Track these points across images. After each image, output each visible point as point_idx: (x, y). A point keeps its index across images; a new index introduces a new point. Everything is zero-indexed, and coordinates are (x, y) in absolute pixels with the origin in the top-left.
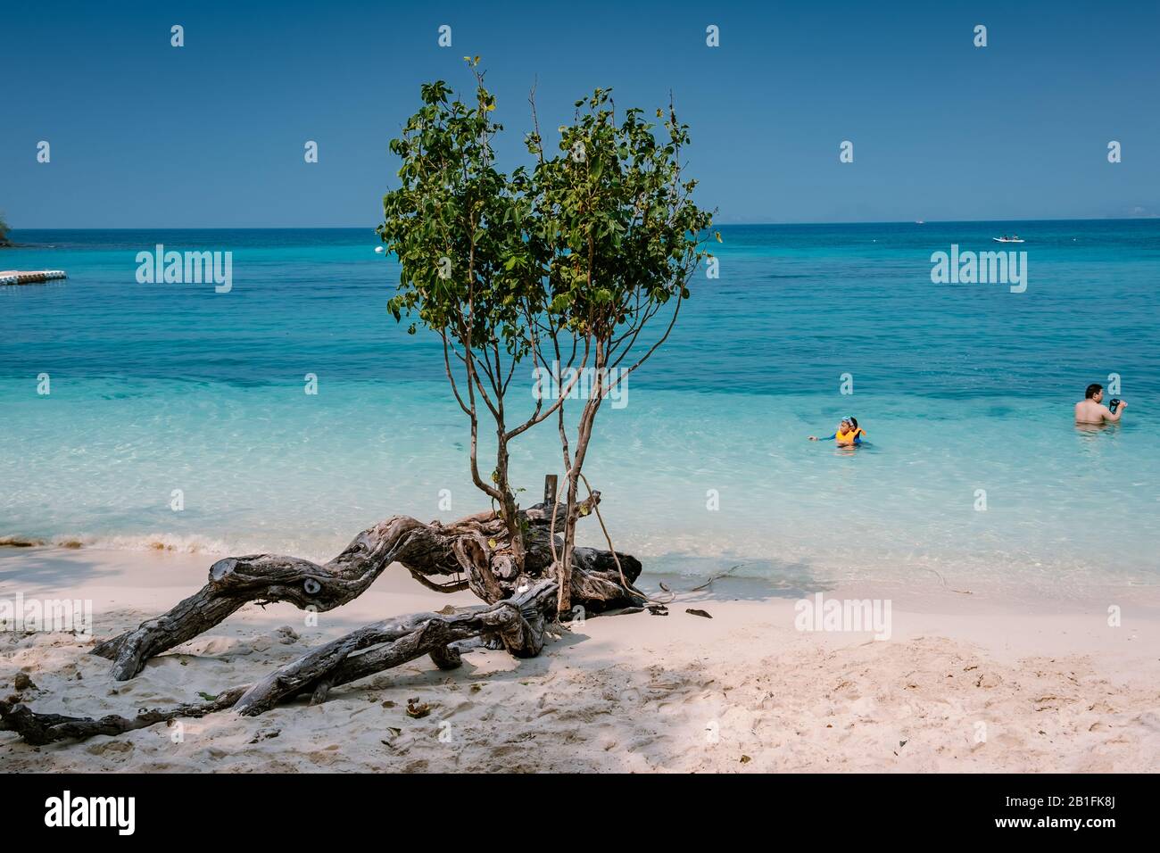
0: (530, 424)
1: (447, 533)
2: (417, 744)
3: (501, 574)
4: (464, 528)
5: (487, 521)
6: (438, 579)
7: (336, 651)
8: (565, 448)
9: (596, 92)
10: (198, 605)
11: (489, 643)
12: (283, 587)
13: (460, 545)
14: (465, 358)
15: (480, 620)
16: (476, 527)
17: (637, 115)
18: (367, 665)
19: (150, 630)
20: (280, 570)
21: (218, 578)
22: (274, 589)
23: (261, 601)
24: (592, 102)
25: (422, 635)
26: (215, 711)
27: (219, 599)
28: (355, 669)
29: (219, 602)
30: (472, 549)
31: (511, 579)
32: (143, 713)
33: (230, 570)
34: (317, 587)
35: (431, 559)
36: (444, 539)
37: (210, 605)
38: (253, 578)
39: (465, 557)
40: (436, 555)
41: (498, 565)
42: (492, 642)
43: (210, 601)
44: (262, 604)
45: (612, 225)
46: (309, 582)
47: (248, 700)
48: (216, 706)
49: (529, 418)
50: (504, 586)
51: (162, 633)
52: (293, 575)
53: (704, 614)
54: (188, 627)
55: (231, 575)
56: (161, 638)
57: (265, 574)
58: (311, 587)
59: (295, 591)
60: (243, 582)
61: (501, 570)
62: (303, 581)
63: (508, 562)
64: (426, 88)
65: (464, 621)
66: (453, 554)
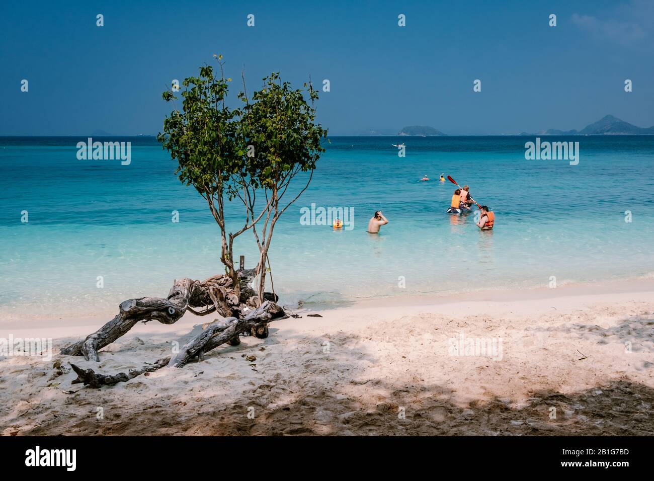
0: (244, 230)
1: (203, 285)
2: (267, 369)
3: (234, 303)
4: (210, 283)
5: (219, 279)
6: (198, 309)
7: (206, 336)
8: (258, 241)
9: (272, 74)
10: (117, 324)
11: (243, 334)
12: (158, 312)
13: (211, 291)
14: (217, 198)
15: (259, 318)
16: (215, 282)
17: (288, 85)
18: (216, 342)
19: (95, 339)
20: (157, 304)
21: (127, 309)
22: (155, 313)
23: (144, 320)
24: (270, 79)
25: (236, 327)
26: (159, 368)
27: (127, 320)
28: (211, 345)
29: (127, 322)
30: (217, 292)
31: (238, 305)
32: (131, 371)
33: (134, 305)
34: (174, 311)
35: (199, 299)
36: (204, 288)
37: (124, 324)
38: (145, 308)
39: (214, 296)
40: (201, 296)
41: (231, 299)
42: (245, 333)
43: (123, 322)
44: (145, 322)
45: (295, 135)
46: (170, 309)
47: (176, 361)
48: (159, 366)
49: (244, 227)
50: (235, 309)
51: (101, 340)
52: (162, 306)
53: (320, 316)
54: (113, 335)
55: (135, 308)
56: (101, 342)
57: (150, 306)
58: (171, 311)
59: (164, 314)
60: (139, 310)
61: (233, 301)
62: (167, 308)
63: (236, 297)
64: (203, 69)
65: (253, 319)
66: (208, 295)
